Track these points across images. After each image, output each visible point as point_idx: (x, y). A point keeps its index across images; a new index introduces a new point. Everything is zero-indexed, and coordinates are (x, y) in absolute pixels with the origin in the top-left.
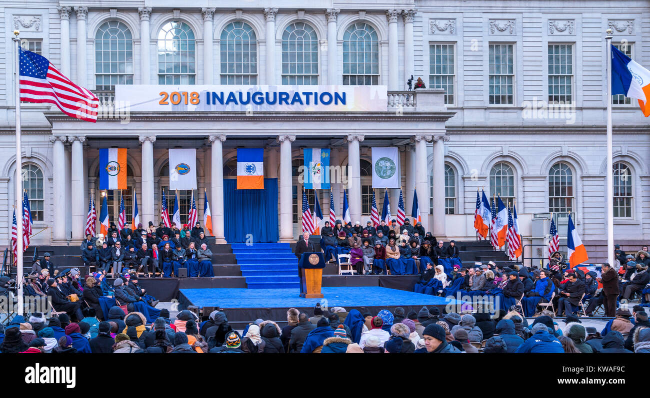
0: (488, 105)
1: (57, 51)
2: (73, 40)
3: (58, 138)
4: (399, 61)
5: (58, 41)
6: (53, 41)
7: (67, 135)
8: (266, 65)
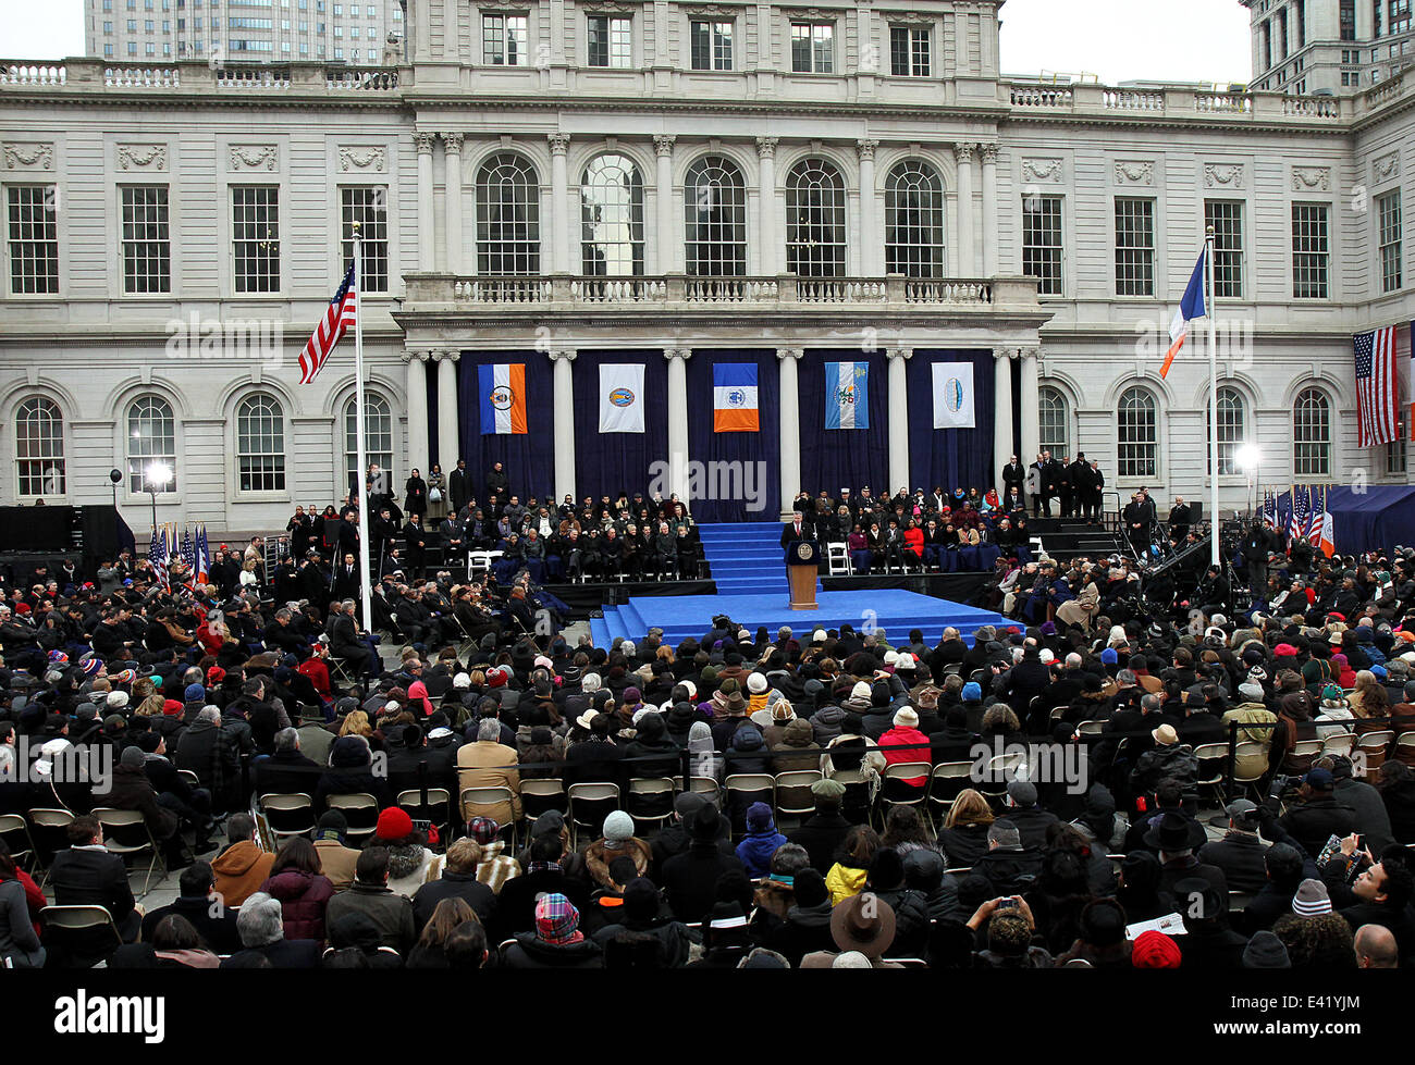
0: (1114, 296)
1: (413, 205)
2: (440, 188)
3: (415, 355)
4: (974, 224)
5: (413, 188)
6: (405, 188)
7: (430, 349)
8: (760, 229)
